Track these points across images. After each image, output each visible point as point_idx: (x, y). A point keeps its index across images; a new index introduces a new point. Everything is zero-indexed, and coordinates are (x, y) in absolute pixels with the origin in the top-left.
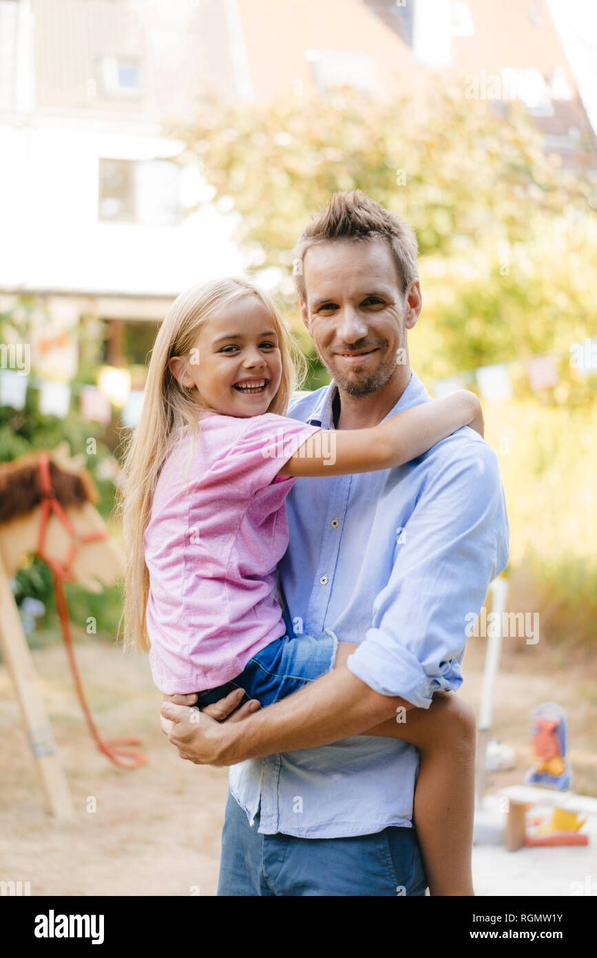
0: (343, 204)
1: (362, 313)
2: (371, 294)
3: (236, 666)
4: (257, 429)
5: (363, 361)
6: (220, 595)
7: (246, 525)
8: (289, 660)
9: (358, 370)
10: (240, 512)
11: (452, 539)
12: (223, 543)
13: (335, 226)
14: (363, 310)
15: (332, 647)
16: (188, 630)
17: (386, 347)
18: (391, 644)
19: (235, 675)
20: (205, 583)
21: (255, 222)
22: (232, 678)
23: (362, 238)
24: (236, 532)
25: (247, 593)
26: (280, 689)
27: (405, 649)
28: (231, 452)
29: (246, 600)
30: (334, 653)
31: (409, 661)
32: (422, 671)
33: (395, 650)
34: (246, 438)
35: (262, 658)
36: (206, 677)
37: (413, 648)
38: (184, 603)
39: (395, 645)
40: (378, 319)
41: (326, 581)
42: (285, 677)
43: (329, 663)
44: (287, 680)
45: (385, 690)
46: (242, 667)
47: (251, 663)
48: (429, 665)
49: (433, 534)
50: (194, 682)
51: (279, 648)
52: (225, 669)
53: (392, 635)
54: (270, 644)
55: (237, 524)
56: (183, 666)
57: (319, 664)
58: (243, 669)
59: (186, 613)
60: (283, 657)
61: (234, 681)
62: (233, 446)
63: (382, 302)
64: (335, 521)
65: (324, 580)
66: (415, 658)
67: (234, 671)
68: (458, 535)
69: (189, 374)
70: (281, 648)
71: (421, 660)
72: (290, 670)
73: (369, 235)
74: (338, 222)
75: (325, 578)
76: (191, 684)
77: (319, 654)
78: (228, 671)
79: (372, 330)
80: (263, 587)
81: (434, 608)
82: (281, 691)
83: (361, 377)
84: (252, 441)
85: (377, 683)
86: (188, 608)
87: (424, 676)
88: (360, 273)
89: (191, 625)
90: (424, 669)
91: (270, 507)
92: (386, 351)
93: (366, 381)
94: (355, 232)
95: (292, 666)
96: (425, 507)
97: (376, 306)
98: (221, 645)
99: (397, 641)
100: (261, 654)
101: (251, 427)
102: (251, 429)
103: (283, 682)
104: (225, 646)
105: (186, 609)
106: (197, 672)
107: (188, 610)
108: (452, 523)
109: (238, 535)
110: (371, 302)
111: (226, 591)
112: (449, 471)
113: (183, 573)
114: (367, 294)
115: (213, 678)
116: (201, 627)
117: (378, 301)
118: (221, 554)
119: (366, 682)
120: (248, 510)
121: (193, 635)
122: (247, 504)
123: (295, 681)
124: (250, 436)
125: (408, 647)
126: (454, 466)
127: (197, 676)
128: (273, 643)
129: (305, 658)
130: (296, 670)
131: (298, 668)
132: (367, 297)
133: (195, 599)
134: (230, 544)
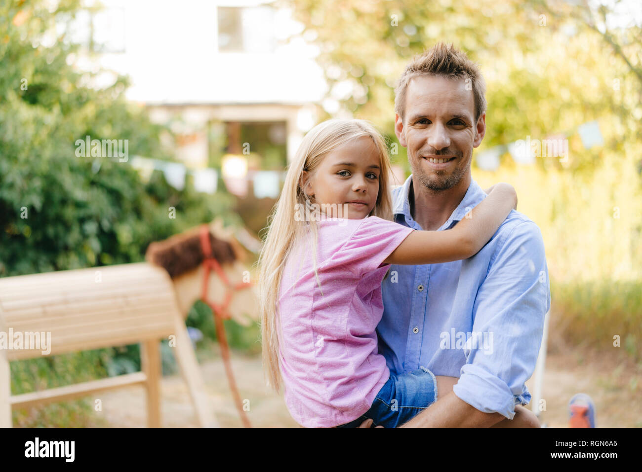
0: (444, 49)
1: (448, 129)
2: (457, 116)
3: (365, 404)
4: (366, 229)
5: (445, 167)
6: (342, 353)
7: (357, 299)
8: (403, 394)
9: (440, 173)
10: (352, 288)
11: (522, 294)
12: (340, 313)
13: (437, 65)
14: (448, 127)
15: (432, 381)
16: (323, 383)
17: (461, 157)
18: (486, 375)
19: (366, 411)
20: (331, 345)
21: (331, 47)
22: (363, 414)
23: (457, 75)
24: (350, 304)
25: (361, 348)
26: (399, 416)
27: (497, 378)
28: (346, 245)
29: (361, 354)
30: (435, 385)
31: (502, 387)
32: (511, 393)
33: (490, 379)
34: (357, 235)
35: (382, 395)
36: (343, 415)
37: (503, 376)
38: (318, 363)
39: (490, 376)
40: (460, 135)
41: (417, 330)
42: (402, 407)
43: (434, 393)
44: (404, 409)
45: (487, 409)
46: (370, 404)
47: (376, 400)
48: (515, 388)
49: (506, 291)
50: (334, 419)
51: (392, 386)
52: (358, 408)
53: (485, 367)
54: (385, 384)
55: (350, 298)
56: (323, 408)
57: (426, 395)
58: (370, 406)
59: (320, 370)
60: (397, 392)
61: (365, 415)
62: (348, 241)
63: (463, 124)
64: (421, 286)
65: (416, 330)
66: (504, 383)
67: (365, 408)
68: (524, 291)
69: (311, 185)
70: (393, 387)
71: (509, 384)
72: (405, 402)
73: (462, 74)
74: (440, 61)
75: (416, 328)
76: (332, 421)
77: (424, 388)
78: (360, 409)
79: (454, 142)
80: (372, 342)
81: (515, 345)
82: (401, 417)
83: (441, 178)
84: (362, 237)
85: (480, 405)
86: (323, 366)
87: (512, 396)
88: (452, 100)
89: (326, 379)
90: (512, 391)
91: (373, 286)
92: (461, 159)
93: (445, 181)
94: (453, 70)
95: (405, 398)
96: (496, 272)
97: (458, 126)
98: (351, 390)
99: (490, 372)
100: (382, 393)
101: (361, 226)
102: (361, 228)
103: (401, 411)
104: (355, 390)
105: (320, 367)
106: (334, 412)
107: (322, 368)
108: (520, 282)
109: (351, 306)
110: (455, 122)
111: (348, 350)
112: (511, 245)
113: (312, 340)
114: (454, 116)
115: (349, 415)
116: (334, 379)
117: (460, 122)
118: (341, 322)
119: (472, 405)
120: (357, 287)
121: (328, 386)
122: (357, 283)
123: (410, 409)
124: (361, 233)
125: (499, 376)
126: (516, 241)
127: (336, 415)
128: (387, 382)
129: (414, 392)
130: (409, 400)
131: (410, 400)
132: (453, 118)
133: (325, 359)
134: (346, 314)
